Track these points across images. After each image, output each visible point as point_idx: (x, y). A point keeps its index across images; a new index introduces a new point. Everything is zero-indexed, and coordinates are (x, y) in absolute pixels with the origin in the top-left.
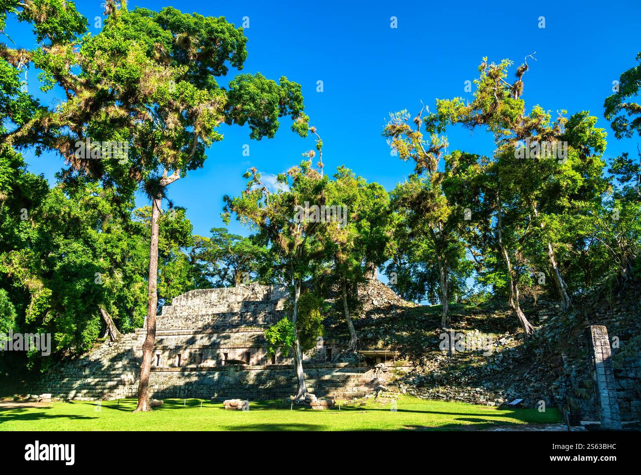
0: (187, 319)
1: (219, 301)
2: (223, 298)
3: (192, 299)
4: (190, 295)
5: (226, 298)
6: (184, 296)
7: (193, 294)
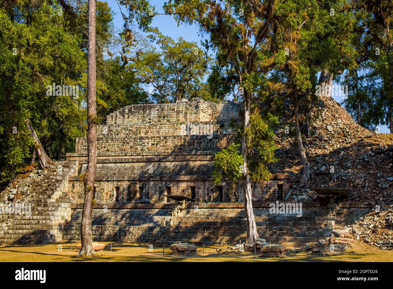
0: (124, 143)
1: (159, 121)
2: (164, 117)
3: (128, 117)
4: (127, 110)
5: (167, 117)
6: (120, 112)
7: (130, 111)
